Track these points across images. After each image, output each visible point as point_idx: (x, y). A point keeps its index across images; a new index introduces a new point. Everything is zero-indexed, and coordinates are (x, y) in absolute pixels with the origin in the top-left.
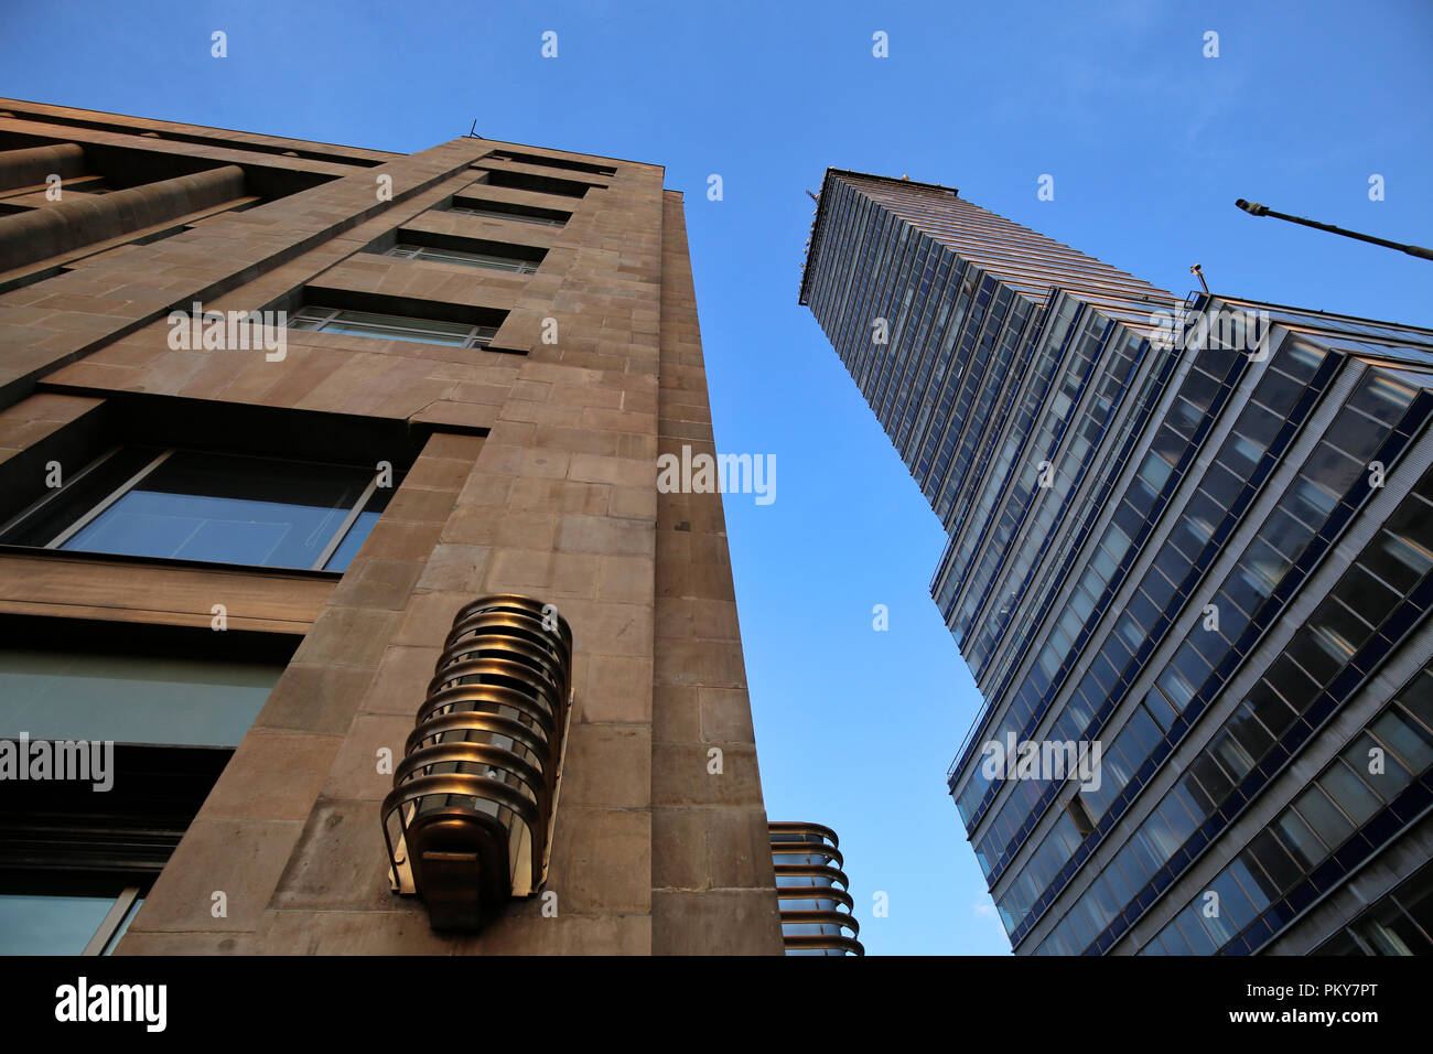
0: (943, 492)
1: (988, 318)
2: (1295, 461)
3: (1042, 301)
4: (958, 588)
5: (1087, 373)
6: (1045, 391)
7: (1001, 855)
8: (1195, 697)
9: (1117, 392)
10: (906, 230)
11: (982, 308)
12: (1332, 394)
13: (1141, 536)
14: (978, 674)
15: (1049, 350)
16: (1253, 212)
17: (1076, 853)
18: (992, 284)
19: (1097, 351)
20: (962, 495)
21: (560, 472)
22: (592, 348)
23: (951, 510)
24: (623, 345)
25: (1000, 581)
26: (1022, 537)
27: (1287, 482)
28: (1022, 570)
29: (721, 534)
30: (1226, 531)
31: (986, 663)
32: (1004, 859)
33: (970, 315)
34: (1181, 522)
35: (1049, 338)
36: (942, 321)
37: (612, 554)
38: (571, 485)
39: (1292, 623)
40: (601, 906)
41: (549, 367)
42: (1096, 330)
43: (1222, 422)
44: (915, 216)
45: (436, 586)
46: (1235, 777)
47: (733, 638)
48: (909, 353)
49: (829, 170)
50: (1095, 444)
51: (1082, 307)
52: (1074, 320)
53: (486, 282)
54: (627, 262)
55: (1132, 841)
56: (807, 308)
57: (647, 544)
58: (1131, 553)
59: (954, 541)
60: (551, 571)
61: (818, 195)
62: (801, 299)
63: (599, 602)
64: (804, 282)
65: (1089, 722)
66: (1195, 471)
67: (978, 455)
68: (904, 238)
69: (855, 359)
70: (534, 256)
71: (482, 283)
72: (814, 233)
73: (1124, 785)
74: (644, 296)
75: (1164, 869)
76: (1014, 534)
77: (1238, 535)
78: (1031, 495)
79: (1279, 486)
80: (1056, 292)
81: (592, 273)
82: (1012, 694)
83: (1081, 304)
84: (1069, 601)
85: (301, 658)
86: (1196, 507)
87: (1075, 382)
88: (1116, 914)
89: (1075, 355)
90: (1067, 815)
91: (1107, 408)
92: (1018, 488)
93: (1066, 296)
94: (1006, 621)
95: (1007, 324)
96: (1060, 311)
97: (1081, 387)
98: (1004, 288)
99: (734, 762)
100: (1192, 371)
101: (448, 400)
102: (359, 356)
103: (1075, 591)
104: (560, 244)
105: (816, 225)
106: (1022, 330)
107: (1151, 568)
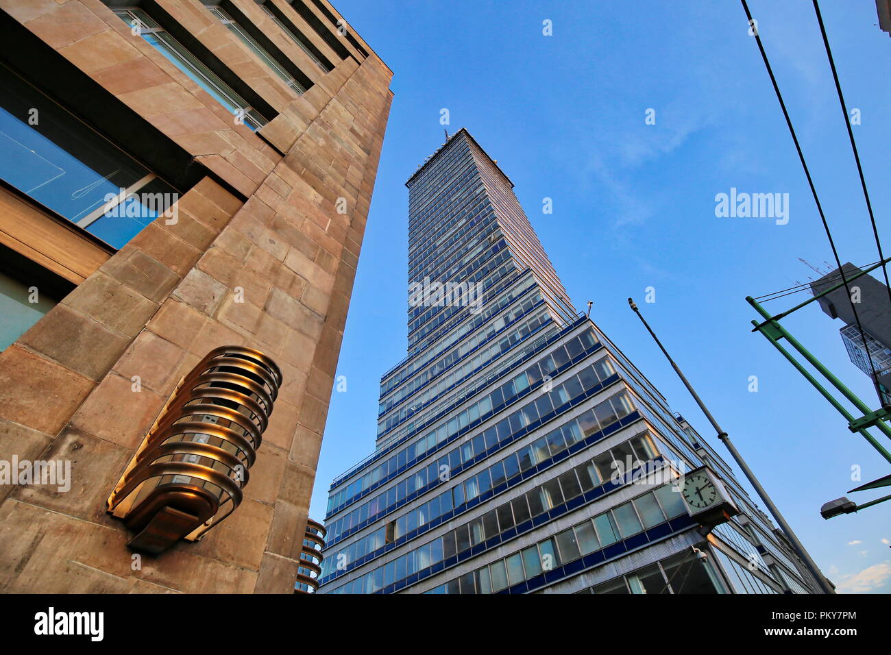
0: (418, 331)
1: (492, 260)
2: (578, 411)
3: (520, 270)
4: (396, 385)
5: (519, 316)
6: (496, 313)
7: (338, 535)
8: (478, 497)
9: (527, 335)
10: (481, 189)
11: (492, 253)
12: (607, 391)
13: (498, 409)
14: (381, 435)
15: (510, 295)
16: (632, 307)
17: (378, 550)
18: (503, 244)
19: (529, 310)
20: (427, 338)
21: (281, 257)
22: (322, 177)
23: (417, 342)
24: (339, 186)
25: (420, 393)
26: (444, 376)
27: (569, 419)
28: (433, 393)
29: (341, 332)
30: (534, 427)
31: (388, 430)
32: (338, 539)
33: (485, 252)
34: (518, 412)
35: (513, 289)
36: (470, 246)
37: (296, 329)
38: (285, 268)
39: (537, 482)
40: (233, 559)
41: (294, 175)
42: (535, 300)
43: (561, 377)
44: (489, 185)
45: (186, 299)
46: (473, 541)
47: (326, 401)
48: (445, 250)
49: (463, 129)
50: (502, 352)
51: (535, 285)
52: (529, 289)
53: (270, 80)
54: (356, 128)
55: (409, 554)
56: (408, 190)
57: (316, 332)
58: (489, 414)
59: (410, 359)
60: (259, 324)
61: (450, 137)
62: (408, 183)
63: (280, 359)
64: (415, 176)
65: (422, 486)
66: (538, 392)
67: (447, 323)
68: (478, 192)
69: (417, 234)
70: (305, 83)
71: (267, 80)
72: (436, 154)
73: (421, 525)
74: (359, 158)
75: (416, 574)
76: (441, 373)
77: (538, 431)
78: (460, 359)
79: (566, 419)
80: (528, 270)
81: (335, 122)
82: (392, 454)
83: (535, 284)
84: (448, 422)
85: (69, 302)
86: (528, 409)
87: (512, 317)
88: (381, 588)
89: (519, 305)
90: (385, 528)
91: (517, 339)
92: (456, 351)
93: (531, 275)
94: (411, 414)
95: (498, 269)
96: (525, 280)
97: (513, 321)
98: (507, 250)
99: (302, 478)
100: (562, 347)
101: (225, 159)
102: (174, 84)
103: (454, 418)
104: (321, 84)
105: (440, 151)
106: (503, 277)
107: (494, 426)
